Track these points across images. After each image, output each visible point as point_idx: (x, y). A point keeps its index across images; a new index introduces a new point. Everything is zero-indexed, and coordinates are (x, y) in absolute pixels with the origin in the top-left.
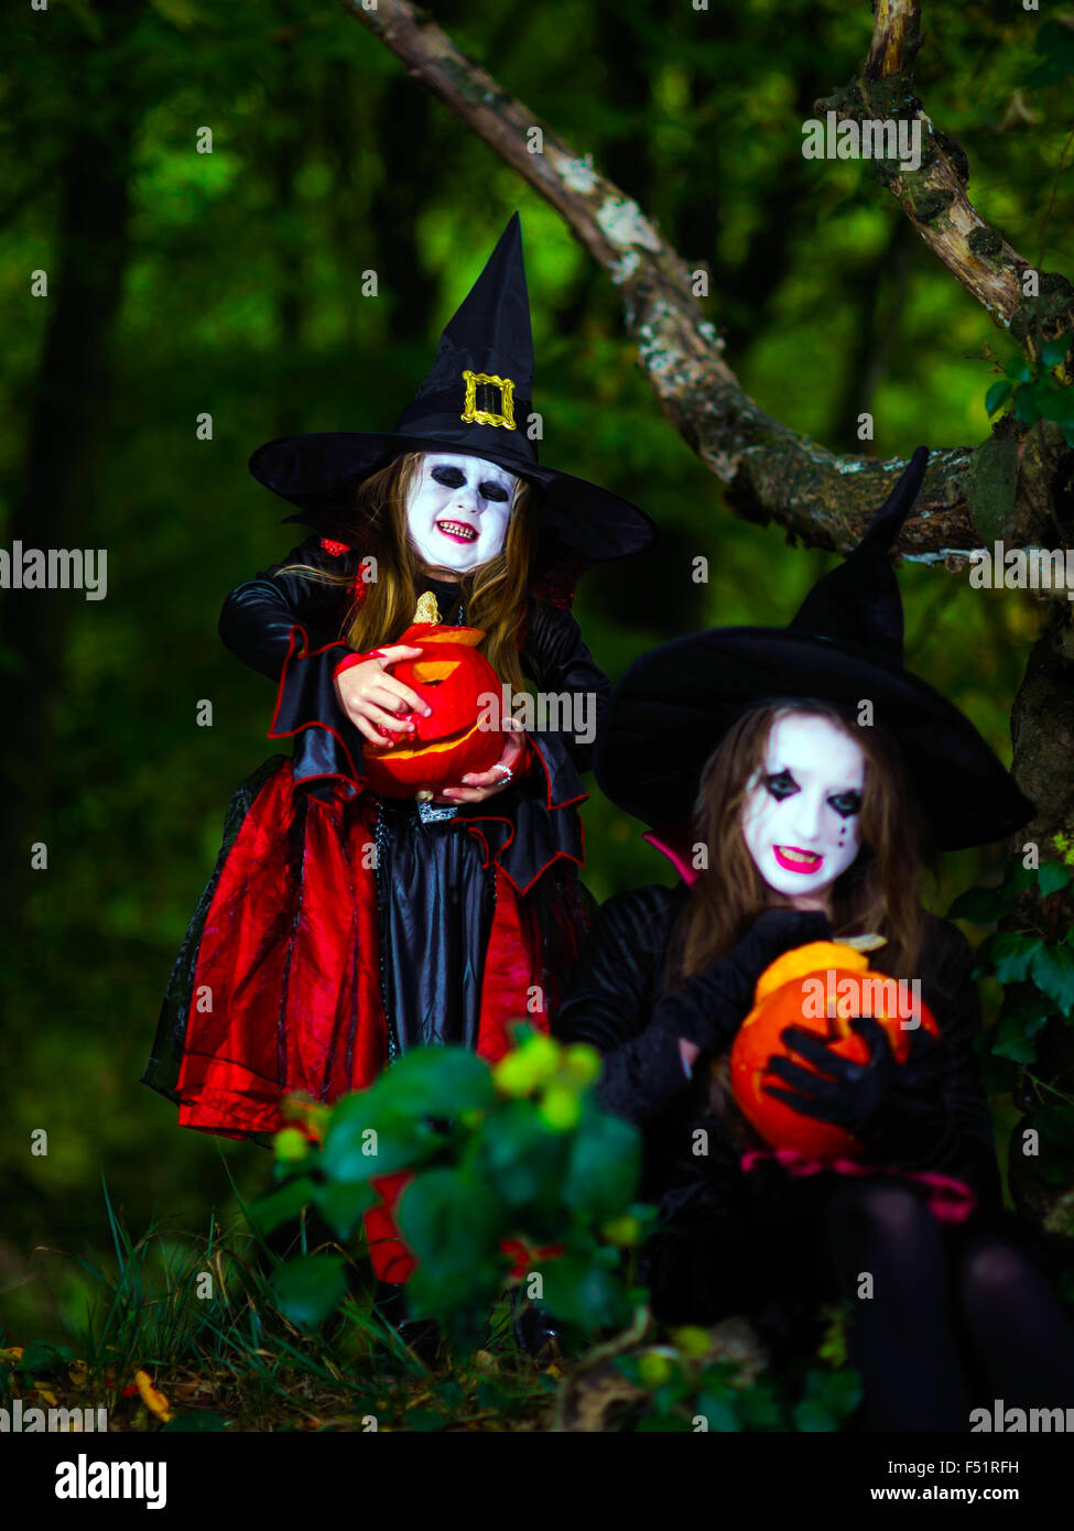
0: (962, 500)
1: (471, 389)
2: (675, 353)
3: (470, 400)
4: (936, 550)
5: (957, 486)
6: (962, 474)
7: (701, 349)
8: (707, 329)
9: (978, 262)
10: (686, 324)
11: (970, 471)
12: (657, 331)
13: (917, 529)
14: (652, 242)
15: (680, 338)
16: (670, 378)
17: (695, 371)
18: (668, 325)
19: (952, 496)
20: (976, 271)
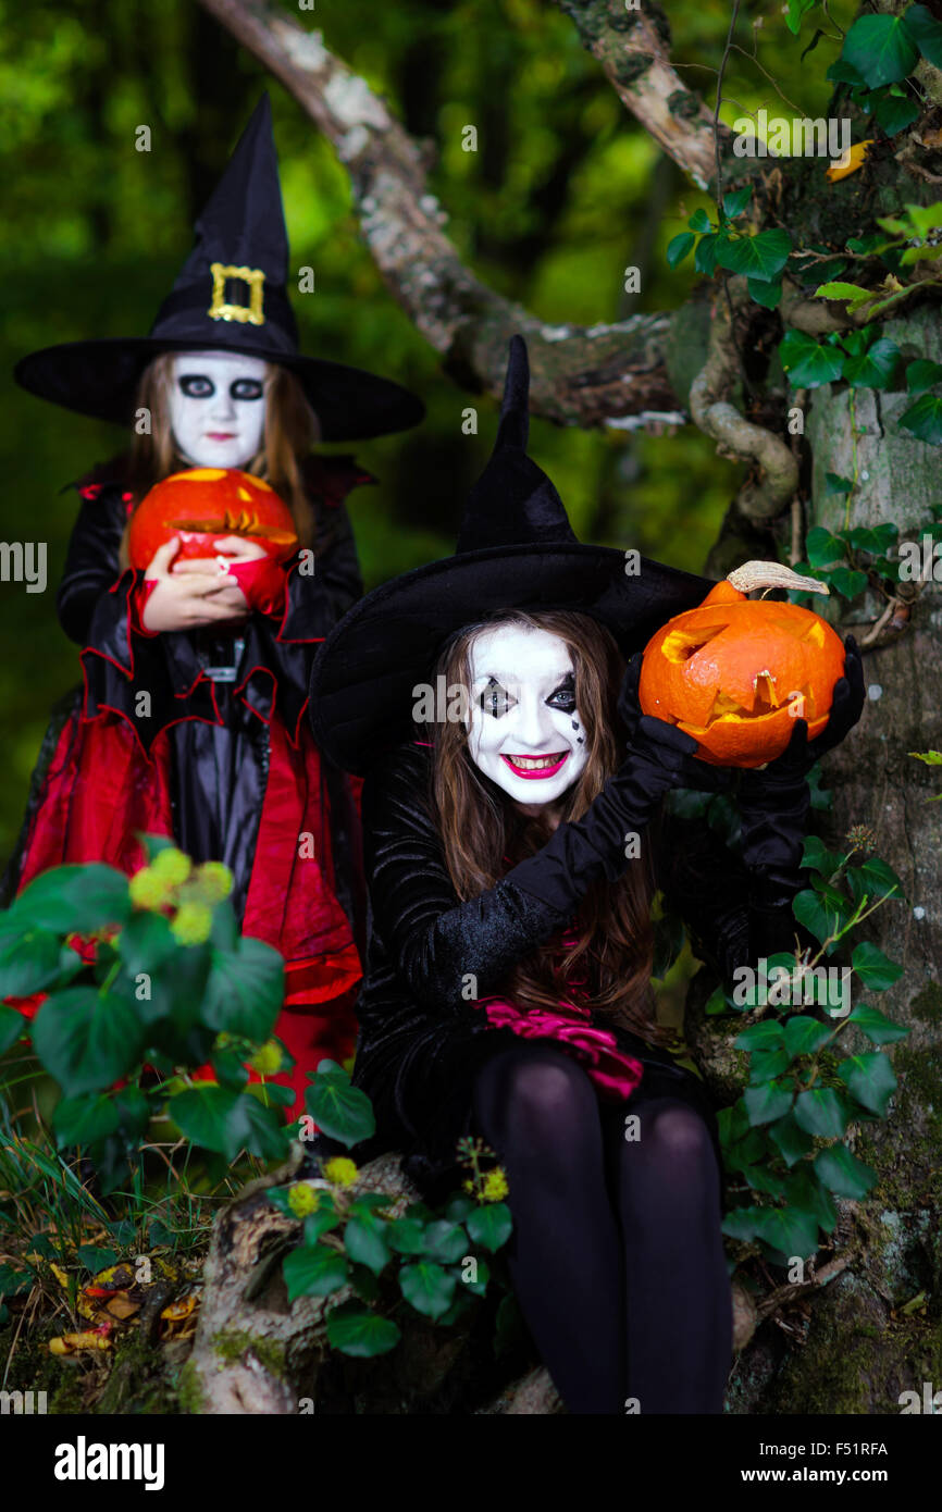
0: (661, 363)
1: (219, 283)
2: (396, 226)
3: (218, 294)
4: (637, 413)
5: (656, 350)
6: (662, 338)
7: (420, 220)
8: (429, 203)
9: (676, 124)
10: (408, 199)
11: (670, 335)
12: (379, 204)
13: (618, 393)
14: (379, 117)
15: (402, 212)
16: (391, 251)
17: (415, 243)
18: (391, 199)
19: (651, 360)
20: (675, 134)
